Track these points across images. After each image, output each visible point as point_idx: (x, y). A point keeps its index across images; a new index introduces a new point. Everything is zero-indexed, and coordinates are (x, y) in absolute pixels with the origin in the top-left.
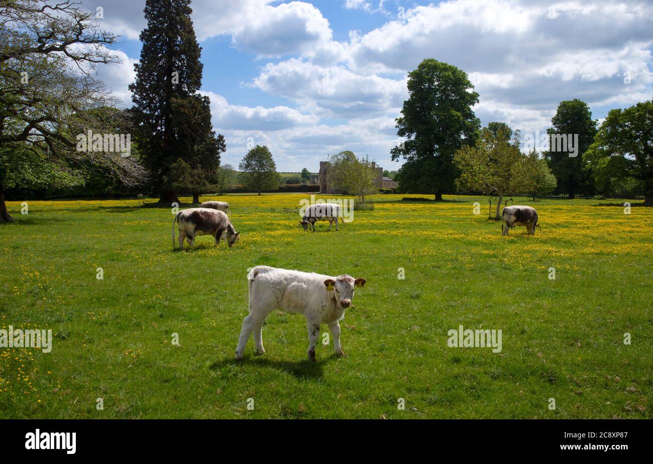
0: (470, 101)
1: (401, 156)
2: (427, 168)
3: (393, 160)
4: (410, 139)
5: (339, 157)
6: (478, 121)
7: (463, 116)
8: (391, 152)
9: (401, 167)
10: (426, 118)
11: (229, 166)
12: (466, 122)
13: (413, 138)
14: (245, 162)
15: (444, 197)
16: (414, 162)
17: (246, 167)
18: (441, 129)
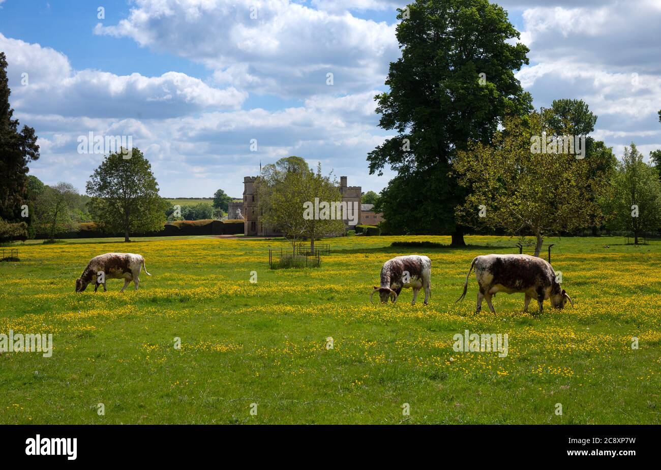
0: (511, 61)
1: (387, 166)
2: (433, 187)
3: (372, 172)
4: (403, 133)
5: (278, 169)
6: (528, 97)
7: (499, 89)
8: (369, 158)
9: (387, 186)
10: (432, 93)
11: (69, 187)
12: (506, 99)
13: (408, 131)
14: (98, 179)
15: (468, 239)
16: (410, 176)
17: (101, 189)
18: (460, 114)
